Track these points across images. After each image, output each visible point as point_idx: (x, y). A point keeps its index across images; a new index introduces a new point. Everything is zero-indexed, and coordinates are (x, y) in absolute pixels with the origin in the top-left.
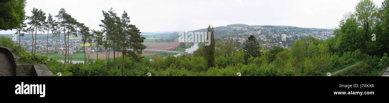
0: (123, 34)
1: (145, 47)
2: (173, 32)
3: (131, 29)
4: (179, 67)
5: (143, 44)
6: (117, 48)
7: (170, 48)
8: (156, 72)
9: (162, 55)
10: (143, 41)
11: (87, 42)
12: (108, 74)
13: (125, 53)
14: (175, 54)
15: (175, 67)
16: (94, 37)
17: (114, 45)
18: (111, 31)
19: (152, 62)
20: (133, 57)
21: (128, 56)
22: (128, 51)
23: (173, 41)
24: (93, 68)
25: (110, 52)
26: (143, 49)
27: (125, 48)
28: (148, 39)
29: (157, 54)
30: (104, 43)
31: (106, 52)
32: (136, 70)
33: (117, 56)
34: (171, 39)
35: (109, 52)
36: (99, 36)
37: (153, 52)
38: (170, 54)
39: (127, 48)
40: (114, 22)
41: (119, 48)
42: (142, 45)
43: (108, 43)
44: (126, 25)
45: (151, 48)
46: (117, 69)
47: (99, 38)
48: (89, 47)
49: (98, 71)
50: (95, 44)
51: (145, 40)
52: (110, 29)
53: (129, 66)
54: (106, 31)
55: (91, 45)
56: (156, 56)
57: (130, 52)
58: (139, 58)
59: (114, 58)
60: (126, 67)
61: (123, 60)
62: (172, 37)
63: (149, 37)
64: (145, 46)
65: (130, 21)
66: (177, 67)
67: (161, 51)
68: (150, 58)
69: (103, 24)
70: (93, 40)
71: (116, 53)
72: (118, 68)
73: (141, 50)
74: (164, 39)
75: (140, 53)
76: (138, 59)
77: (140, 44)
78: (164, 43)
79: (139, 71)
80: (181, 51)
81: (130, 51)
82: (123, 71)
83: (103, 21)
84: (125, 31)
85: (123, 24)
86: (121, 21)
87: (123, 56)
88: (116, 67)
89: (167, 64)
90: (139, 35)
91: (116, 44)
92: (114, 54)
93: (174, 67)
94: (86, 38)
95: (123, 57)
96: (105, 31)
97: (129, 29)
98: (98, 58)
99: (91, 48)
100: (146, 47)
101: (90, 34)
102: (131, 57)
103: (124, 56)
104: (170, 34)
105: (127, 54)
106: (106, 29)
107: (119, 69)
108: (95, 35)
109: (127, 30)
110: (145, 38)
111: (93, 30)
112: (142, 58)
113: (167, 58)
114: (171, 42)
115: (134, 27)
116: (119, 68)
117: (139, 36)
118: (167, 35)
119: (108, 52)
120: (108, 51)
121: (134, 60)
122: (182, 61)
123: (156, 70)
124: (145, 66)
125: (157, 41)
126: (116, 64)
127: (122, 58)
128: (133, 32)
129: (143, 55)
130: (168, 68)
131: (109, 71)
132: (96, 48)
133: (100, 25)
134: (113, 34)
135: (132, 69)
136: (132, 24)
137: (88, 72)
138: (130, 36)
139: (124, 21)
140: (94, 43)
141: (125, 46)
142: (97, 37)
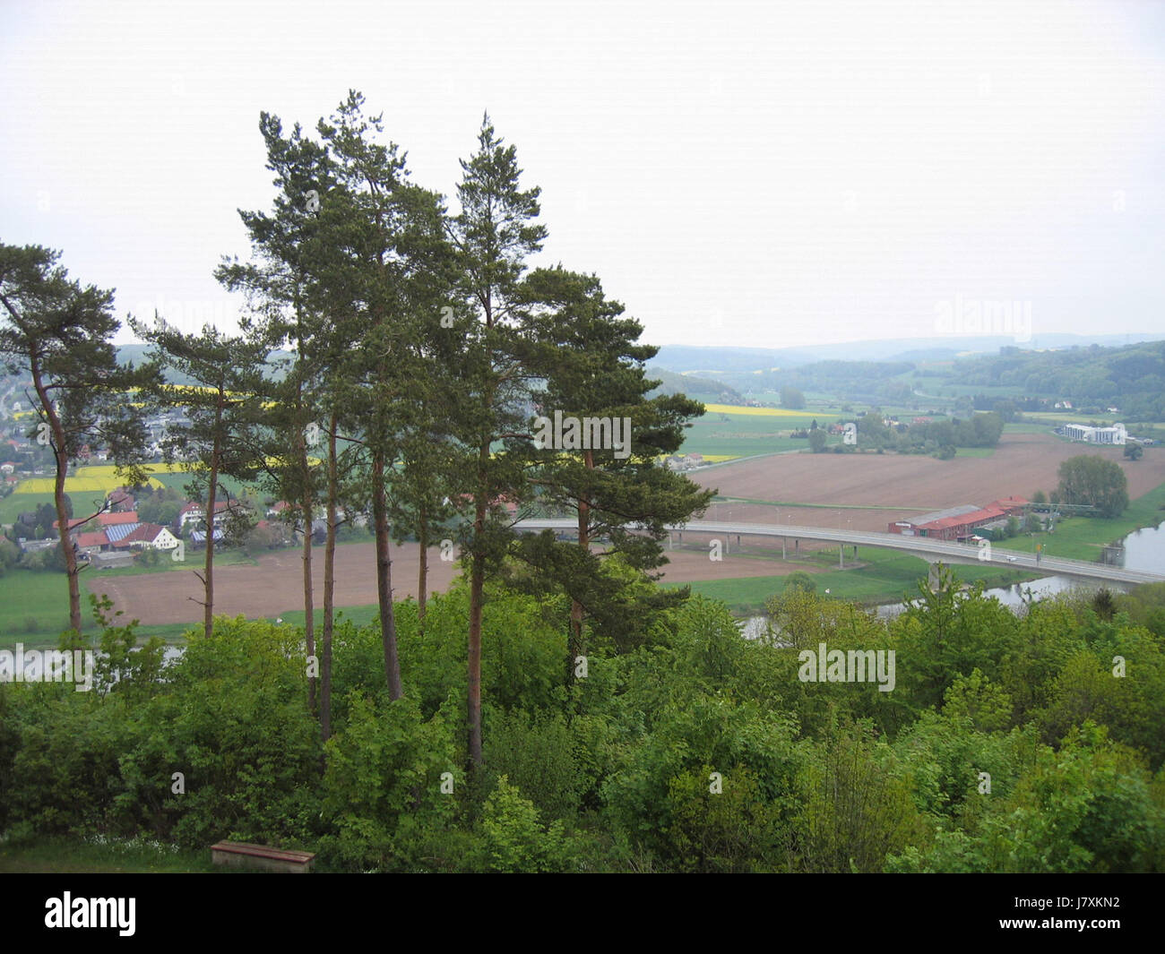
0: (473, 367)
1: (691, 501)
2: (995, 350)
3: (558, 318)
4: (1043, 714)
5: (673, 465)
6: (408, 508)
7: (954, 511)
8: (804, 749)
9: (869, 586)
10: (671, 442)
11: (94, 448)
12: (321, 772)
13: (498, 558)
14: (1010, 577)
15: (1006, 711)
16: (167, 400)
17: (379, 481)
18: (340, 341)
19: (767, 650)
20: (575, 592)
21: (526, 587)
22: (528, 536)
23: (982, 437)
24: (170, 717)
25: (339, 547)
26: (678, 514)
27: (495, 510)
28: (724, 418)
29: (810, 571)
30: (271, 461)
31: (302, 550)
32: (601, 723)
33: (415, 591)
34: (965, 418)
35: (330, 552)
36: (220, 384)
37: (769, 550)
38: (953, 575)
39: (510, 507)
40: (374, 240)
41: (428, 509)
42: (663, 480)
43: (314, 461)
44: (502, 276)
45: (759, 507)
46: (419, 717)
47: (218, 402)
48: (115, 508)
49: (215, 748)
50: (176, 467)
51: (693, 430)
52: (341, 311)
53: (538, 683)
54: (294, 332)
55: (137, 486)
56: (810, 588)
57: (543, 549)
58: (632, 601)
59: (376, 613)
60: (504, 696)
61: (475, 627)
62: (981, 403)
63: (736, 398)
64: (693, 489)
65: (540, 232)
66: (1019, 717)
67: (856, 546)
68: (746, 613)
69: (263, 262)
70: (159, 424)
71: (404, 556)
72: (423, 709)
73: (657, 530)
74: (892, 417)
75: (647, 555)
76: (628, 614)
77: (648, 465)
78: (894, 465)
79: (633, 731)
80: (1075, 555)
81: (548, 533)
82: (471, 733)
83: (260, 228)
84: (497, 335)
85: (473, 265)
86: (456, 236)
87: (477, 585)
88: (409, 698)
89: (920, 678)
90: (640, 374)
91: (400, 465)
92: (384, 567)
93: (985, 718)
94: (75, 402)
95: (478, 599)
96: (277, 331)
97: (536, 310)
98: (216, 616)
99: (144, 517)
100: (708, 496)
101: (121, 360)
102: (557, 599)
103: (485, 587)
104: (958, 365)
105: (517, 568)
106: (289, 313)
107: (438, 720)
108: (178, 379)
109: (515, 324)
110: (700, 411)
111: (153, 328)
112: (660, 602)
113: (923, 617)
114: (960, 452)
115: (582, 300)
116: (430, 707)
117: (639, 385)
118: (928, 374)
119: (318, 554)
120: (314, 538)
121: (587, 629)
122: (1081, 660)
123: (808, 729)
124: (698, 687)
125: (817, 439)
126: (406, 670)
127: (465, 605)
128: (578, 342)
129: (669, 579)
130: (929, 715)
131: (339, 738)
132: (191, 516)
133: (233, 276)
134: (370, 364)
135: (560, 717)
136: (569, 268)
137: (115, 770)
138: (541, 385)
139: (484, 231)
140: (169, 459)
141: (497, 486)
142: (195, 400)
